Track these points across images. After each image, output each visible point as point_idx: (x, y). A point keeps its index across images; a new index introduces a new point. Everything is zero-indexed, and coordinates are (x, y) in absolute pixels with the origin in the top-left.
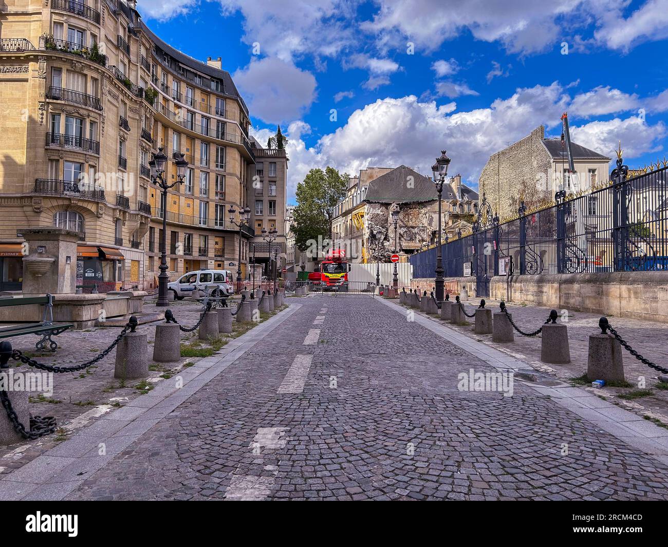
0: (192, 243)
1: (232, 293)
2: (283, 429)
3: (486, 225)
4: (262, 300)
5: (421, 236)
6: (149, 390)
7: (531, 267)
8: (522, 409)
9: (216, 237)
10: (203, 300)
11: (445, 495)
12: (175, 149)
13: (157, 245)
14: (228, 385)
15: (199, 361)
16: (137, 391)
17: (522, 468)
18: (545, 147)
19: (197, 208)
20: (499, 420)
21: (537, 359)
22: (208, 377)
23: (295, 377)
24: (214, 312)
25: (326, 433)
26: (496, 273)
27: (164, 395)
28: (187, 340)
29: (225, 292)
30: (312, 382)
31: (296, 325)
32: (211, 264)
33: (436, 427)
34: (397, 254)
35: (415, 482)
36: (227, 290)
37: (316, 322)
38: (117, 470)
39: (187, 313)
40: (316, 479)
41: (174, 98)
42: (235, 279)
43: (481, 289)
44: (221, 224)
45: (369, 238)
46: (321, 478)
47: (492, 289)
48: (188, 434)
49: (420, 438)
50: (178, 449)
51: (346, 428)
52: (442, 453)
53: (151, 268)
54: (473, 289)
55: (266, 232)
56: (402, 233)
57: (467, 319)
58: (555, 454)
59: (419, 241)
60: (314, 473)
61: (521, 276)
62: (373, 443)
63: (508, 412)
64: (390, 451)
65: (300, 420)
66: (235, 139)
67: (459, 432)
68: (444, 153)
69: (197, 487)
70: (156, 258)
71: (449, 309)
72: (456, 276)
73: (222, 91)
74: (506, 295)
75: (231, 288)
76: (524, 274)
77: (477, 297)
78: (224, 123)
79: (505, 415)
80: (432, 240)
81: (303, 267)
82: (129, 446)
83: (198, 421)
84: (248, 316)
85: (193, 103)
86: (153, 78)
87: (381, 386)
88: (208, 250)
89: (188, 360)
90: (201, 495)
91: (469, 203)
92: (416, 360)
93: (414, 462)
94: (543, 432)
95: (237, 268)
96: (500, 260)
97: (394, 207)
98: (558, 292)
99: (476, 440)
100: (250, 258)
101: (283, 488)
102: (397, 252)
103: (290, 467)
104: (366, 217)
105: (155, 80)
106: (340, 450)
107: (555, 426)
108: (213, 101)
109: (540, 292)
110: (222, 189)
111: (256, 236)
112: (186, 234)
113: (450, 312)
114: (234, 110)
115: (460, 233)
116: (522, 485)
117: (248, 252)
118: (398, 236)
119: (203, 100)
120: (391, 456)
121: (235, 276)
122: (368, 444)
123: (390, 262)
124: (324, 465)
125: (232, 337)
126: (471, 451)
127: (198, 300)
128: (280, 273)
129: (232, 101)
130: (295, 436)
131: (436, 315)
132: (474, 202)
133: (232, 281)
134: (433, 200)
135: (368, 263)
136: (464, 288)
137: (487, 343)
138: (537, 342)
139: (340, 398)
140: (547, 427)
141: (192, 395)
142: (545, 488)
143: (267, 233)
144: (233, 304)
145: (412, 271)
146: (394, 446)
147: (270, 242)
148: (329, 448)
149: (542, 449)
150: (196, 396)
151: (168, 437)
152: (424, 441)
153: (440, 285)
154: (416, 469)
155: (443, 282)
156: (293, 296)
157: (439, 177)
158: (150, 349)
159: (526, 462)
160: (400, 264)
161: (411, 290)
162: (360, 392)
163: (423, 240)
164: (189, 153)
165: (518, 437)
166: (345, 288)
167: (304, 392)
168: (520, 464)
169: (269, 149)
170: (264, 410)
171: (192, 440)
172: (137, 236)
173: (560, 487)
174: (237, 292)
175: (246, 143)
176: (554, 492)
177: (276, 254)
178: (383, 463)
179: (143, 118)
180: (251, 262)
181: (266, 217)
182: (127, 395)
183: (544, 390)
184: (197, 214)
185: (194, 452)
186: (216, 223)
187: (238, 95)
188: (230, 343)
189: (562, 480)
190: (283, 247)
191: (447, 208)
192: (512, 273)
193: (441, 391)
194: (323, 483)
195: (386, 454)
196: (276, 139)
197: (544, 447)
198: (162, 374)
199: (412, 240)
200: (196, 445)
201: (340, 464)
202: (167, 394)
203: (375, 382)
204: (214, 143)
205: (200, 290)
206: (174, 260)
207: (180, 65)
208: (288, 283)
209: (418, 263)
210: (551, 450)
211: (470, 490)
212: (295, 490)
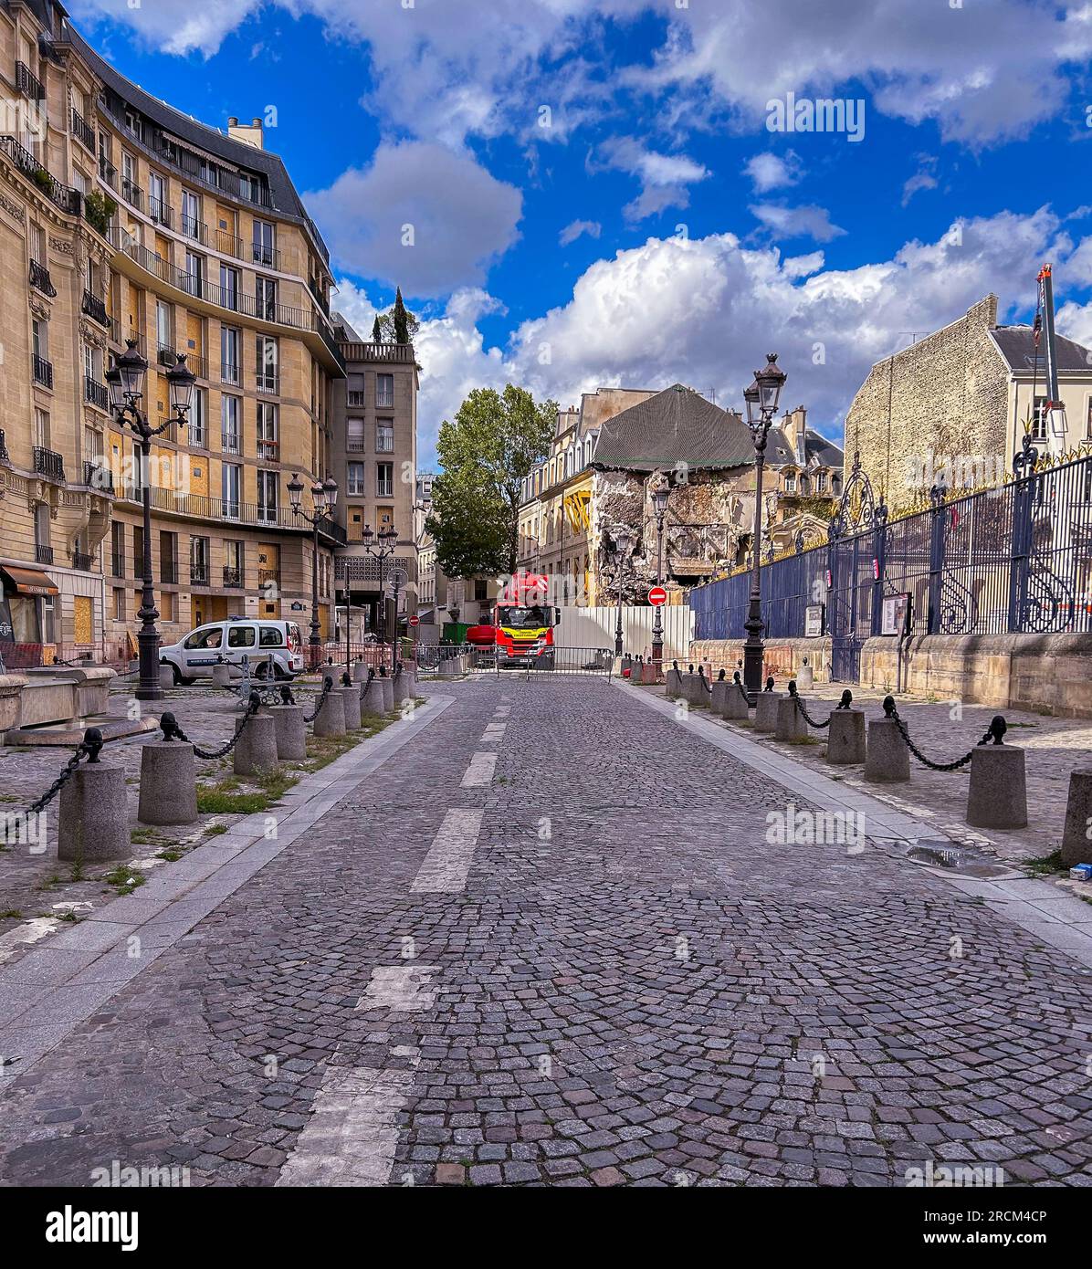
0: (208, 557)
1: (300, 671)
2: (426, 968)
3: (858, 523)
4: (367, 688)
5: (714, 546)
6: (134, 885)
7: (952, 618)
8: (925, 925)
9: (260, 543)
10: (238, 687)
11: (767, 1105)
12: (162, 340)
13: (129, 563)
14: (305, 875)
15: (237, 822)
16: (109, 888)
17: (923, 1048)
18: (996, 345)
19: (216, 479)
20: (876, 950)
21: (957, 818)
22: (260, 859)
23: (447, 858)
24: (266, 716)
25: (516, 977)
26: (876, 630)
27: (169, 897)
28: (209, 775)
29: (286, 669)
30: (484, 868)
31: (443, 743)
32: (252, 605)
33: (747, 966)
34: (662, 587)
35: (703, 1079)
36: (290, 664)
37: (486, 738)
38: (84, 1056)
39: (204, 715)
40: (500, 1075)
41: (154, 219)
42: (306, 638)
43: (841, 666)
44: (272, 517)
45: (599, 550)
46: (511, 1072)
47: (866, 664)
48: (225, 982)
49: (713, 989)
50: (208, 1011)
51: (558, 966)
52: (759, 1018)
53: (119, 614)
54: (824, 663)
55: (371, 534)
56: (673, 538)
57: (812, 732)
58: (988, 1019)
59: (711, 557)
60: (495, 1062)
61: (928, 638)
62: (615, 999)
63: (896, 933)
64: (651, 1014)
65: (462, 949)
66: (300, 320)
67: (794, 975)
68: (772, 359)
69: (252, 1090)
70: (130, 592)
71: (773, 711)
72: (788, 636)
73: (266, 204)
74: (896, 677)
75: (298, 659)
76: (937, 632)
77: (832, 680)
78: (273, 282)
79: (891, 939)
80: (739, 555)
81: (455, 614)
82: (104, 1006)
83: (245, 953)
84: (339, 722)
85: (198, 233)
86: (102, 166)
87: (630, 878)
88: (243, 575)
89: (214, 821)
90: (264, 1106)
91: (821, 473)
92: (702, 821)
93: (702, 1038)
94: (967, 973)
95: (309, 614)
96: (885, 603)
97: (656, 481)
98: (1007, 673)
99: (829, 991)
100: (339, 593)
101: (433, 1093)
102: (662, 582)
103: (446, 1050)
104: (595, 502)
105: (109, 173)
106: (549, 1013)
107: (991, 960)
108: (246, 226)
109: (968, 673)
110: (271, 434)
111: (350, 543)
112: (194, 537)
113: (775, 717)
114: (294, 249)
115: (800, 542)
116: (922, 1083)
117: (332, 578)
118: (665, 545)
119: (223, 224)
120: (653, 1026)
121: (307, 633)
122: (606, 1000)
123: (647, 604)
124: (516, 1044)
125: (306, 769)
126: (820, 1013)
127: (228, 688)
128: (405, 626)
129: (289, 228)
130: (452, 983)
131: (744, 722)
132: (832, 470)
133: (300, 644)
134: (743, 465)
135: (597, 605)
136: (805, 662)
137: (852, 784)
138: (960, 783)
139: (543, 903)
140: (974, 963)
141: (229, 897)
142: (968, 1087)
143: (375, 538)
144: (303, 696)
145: (693, 624)
146: (659, 1004)
147: (380, 558)
148: (524, 1009)
149: (964, 1010)
150: (238, 898)
151: (184, 987)
152: (721, 995)
153: (754, 656)
154: (705, 1053)
155: (761, 649)
156: (434, 678)
157: (760, 416)
158: (132, 797)
159: (931, 1036)
160: (668, 608)
161: (691, 667)
162: (586, 890)
163: (719, 556)
164: (194, 352)
165: (916, 985)
166: (546, 662)
167: (466, 889)
168: (919, 1040)
169: (378, 343)
170: (384, 928)
171: (236, 994)
172: (84, 541)
173: (998, 1085)
174: (313, 668)
175: (323, 330)
176: (986, 1096)
177: (397, 586)
178: (637, 1039)
179: (85, 266)
180: (339, 601)
181: (372, 502)
182: (88, 896)
183: (971, 886)
184: (216, 493)
185: (241, 1018)
186: (260, 514)
187: (302, 214)
188: (303, 782)
189: (1003, 1072)
190: (409, 567)
191: (773, 484)
192: (909, 630)
193: (755, 887)
194: (515, 1082)
195: (643, 1022)
196: (392, 321)
197: (968, 1004)
198: (160, 851)
199: (694, 554)
200: (244, 1003)
201: (548, 1042)
202: (173, 895)
203: (616, 868)
204: (250, 328)
205: (229, 663)
206: (170, 596)
207: (166, 135)
208: (422, 649)
209: (708, 605)
210: (983, 1011)
211: (816, 1094)
212: (458, 1097)
